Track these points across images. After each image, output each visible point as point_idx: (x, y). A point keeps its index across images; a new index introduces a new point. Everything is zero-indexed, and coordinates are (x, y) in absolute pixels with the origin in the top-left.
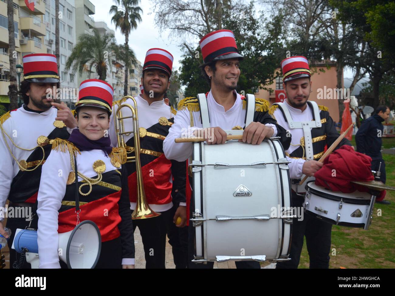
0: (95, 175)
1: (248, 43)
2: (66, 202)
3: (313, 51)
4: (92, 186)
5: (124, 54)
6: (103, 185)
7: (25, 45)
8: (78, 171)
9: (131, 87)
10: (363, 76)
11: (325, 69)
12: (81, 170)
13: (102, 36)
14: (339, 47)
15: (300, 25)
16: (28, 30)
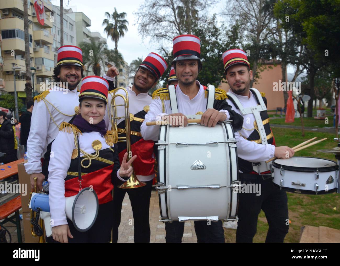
0: (94, 152)
1: (212, 47)
2: (70, 172)
3: (263, 53)
4: (92, 160)
5: (114, 57)
6: (99, 160)
7: (37, 52)
8: (80, 148)
9: (120, 83)
10: (302, 71)
11: (273, 66)
12: (82, 147)
13: (97, 43)
14: (283, 49)
15: (252, 32)
16: (39, 41)
